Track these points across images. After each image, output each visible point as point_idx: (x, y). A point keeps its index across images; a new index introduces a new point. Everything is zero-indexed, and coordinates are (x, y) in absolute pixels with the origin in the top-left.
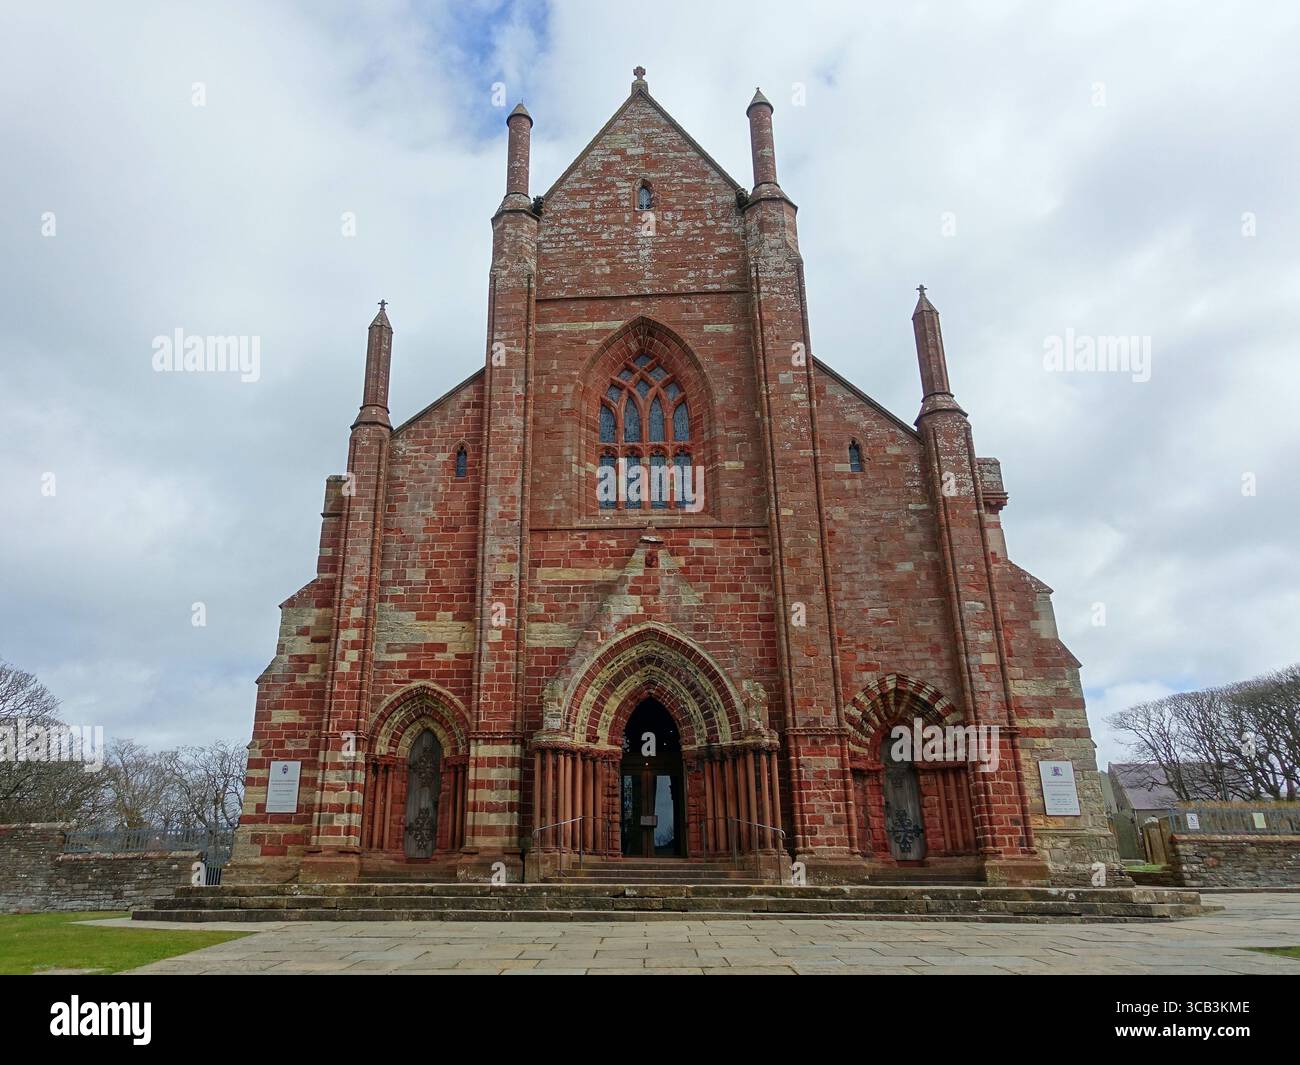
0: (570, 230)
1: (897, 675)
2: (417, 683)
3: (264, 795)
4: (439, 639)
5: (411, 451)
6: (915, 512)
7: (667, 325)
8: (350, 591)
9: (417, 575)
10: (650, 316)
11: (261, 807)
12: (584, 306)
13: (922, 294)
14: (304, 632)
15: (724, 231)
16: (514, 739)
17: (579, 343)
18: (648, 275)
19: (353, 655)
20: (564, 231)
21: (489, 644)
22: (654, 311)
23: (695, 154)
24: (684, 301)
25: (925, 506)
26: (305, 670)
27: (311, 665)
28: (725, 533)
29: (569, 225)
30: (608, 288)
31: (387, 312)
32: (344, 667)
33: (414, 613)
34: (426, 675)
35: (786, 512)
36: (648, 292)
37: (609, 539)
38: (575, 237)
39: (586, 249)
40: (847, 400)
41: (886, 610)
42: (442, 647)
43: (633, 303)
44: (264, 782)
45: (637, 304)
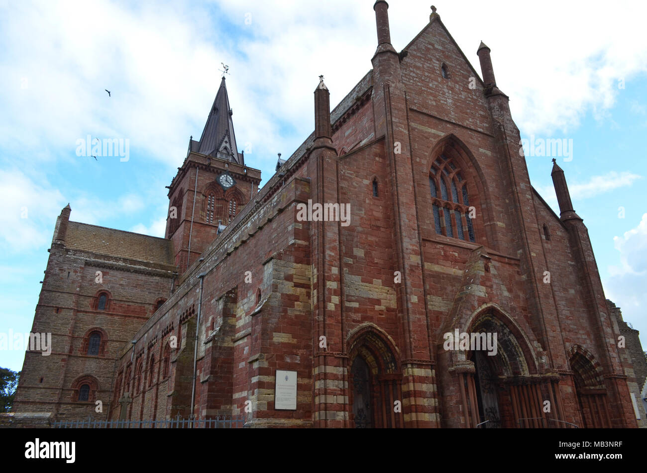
0: (414, 75)
1: (578, 345)
2: (366, 324)
3: (273, 396)
4: (375, 296)
5: (348, 173)
6: (571, 265)
7: (463, 142)
8: (330, 256)
9: (360, 253)
10: (455, 134)
11: (271, 405)
12: (426, 119)
13: (555, 163)
14: (289, 278)
15: (481, 104)
16: (432, 365)
17: (427, 138)
18: (453, 113)
19: (336, 299)
20: (412, 74)
21: (412, 303)
22: (457, 132)
23: (463, 60)
24: (470, 133)
25: (573, 263)
26: (293, 306)
27: (296, 303)
28: (503, 260)
29: (414, 72)
30: (436, 113)
31: (325, 82)
32: (331, 307)
33: (360, 277)
34: (370, 319)
35: (533, 254)
36: (454, 122)
37: (455, 252)
38: (417, 80)
39: (423, 88)
40: (540, 204)
41: (569, 312)
42: (378, 302)
43: (448, 125)
44: (273, 386)
45: (450, 126)
